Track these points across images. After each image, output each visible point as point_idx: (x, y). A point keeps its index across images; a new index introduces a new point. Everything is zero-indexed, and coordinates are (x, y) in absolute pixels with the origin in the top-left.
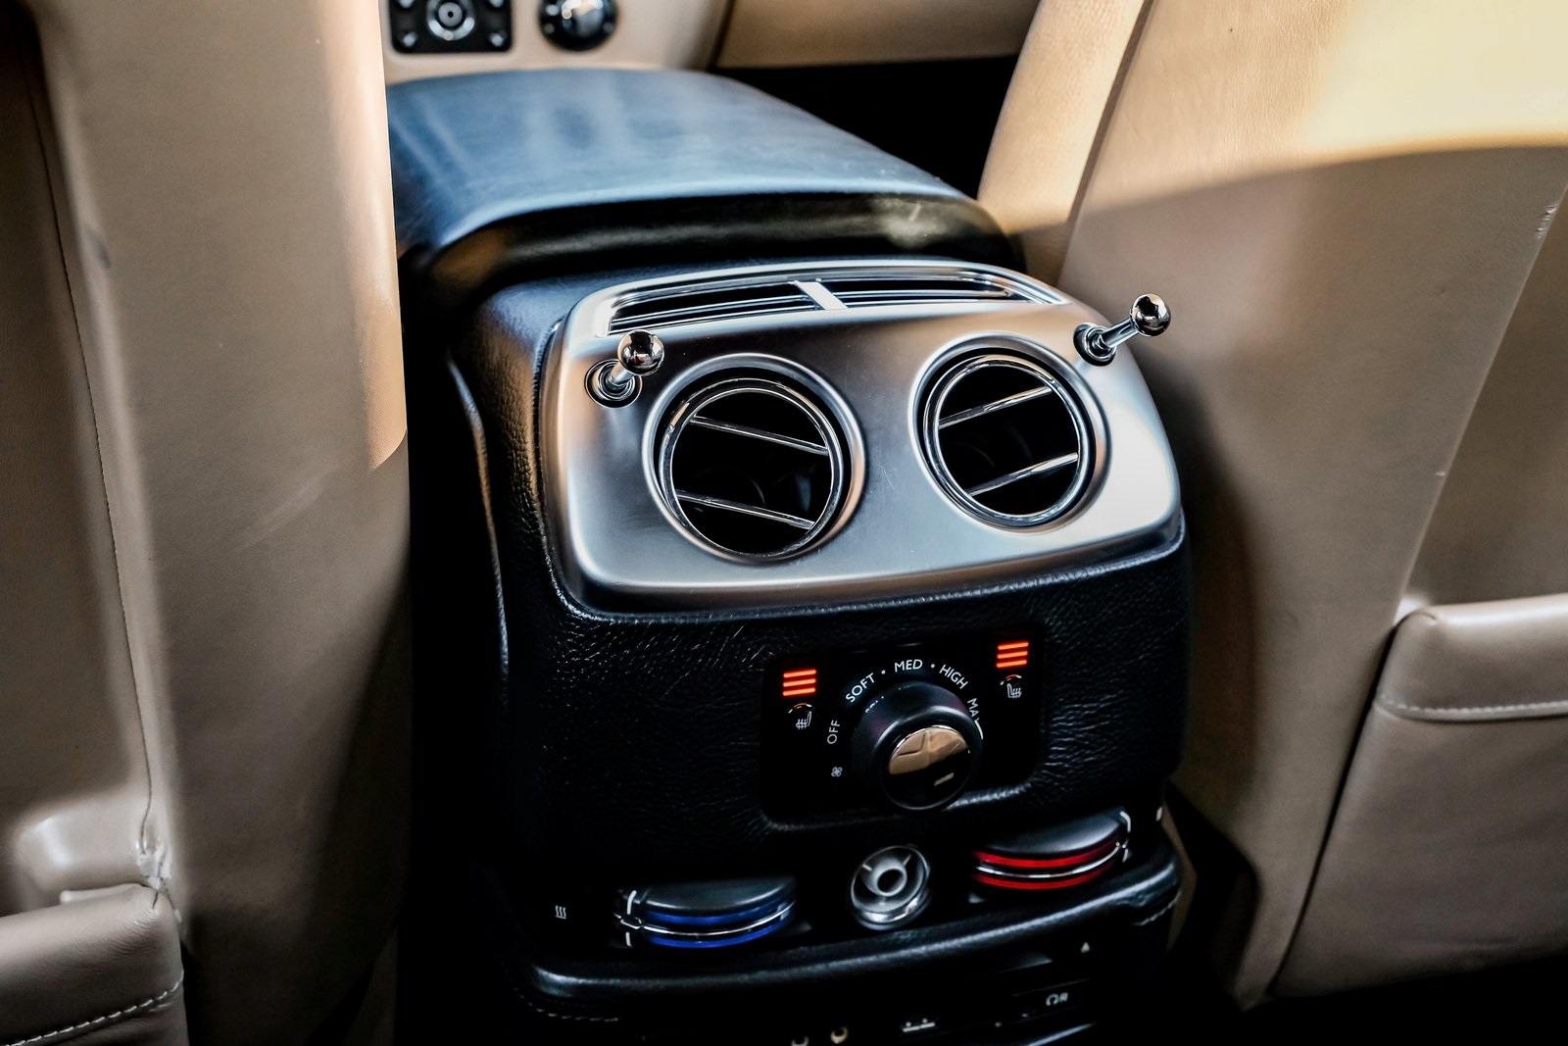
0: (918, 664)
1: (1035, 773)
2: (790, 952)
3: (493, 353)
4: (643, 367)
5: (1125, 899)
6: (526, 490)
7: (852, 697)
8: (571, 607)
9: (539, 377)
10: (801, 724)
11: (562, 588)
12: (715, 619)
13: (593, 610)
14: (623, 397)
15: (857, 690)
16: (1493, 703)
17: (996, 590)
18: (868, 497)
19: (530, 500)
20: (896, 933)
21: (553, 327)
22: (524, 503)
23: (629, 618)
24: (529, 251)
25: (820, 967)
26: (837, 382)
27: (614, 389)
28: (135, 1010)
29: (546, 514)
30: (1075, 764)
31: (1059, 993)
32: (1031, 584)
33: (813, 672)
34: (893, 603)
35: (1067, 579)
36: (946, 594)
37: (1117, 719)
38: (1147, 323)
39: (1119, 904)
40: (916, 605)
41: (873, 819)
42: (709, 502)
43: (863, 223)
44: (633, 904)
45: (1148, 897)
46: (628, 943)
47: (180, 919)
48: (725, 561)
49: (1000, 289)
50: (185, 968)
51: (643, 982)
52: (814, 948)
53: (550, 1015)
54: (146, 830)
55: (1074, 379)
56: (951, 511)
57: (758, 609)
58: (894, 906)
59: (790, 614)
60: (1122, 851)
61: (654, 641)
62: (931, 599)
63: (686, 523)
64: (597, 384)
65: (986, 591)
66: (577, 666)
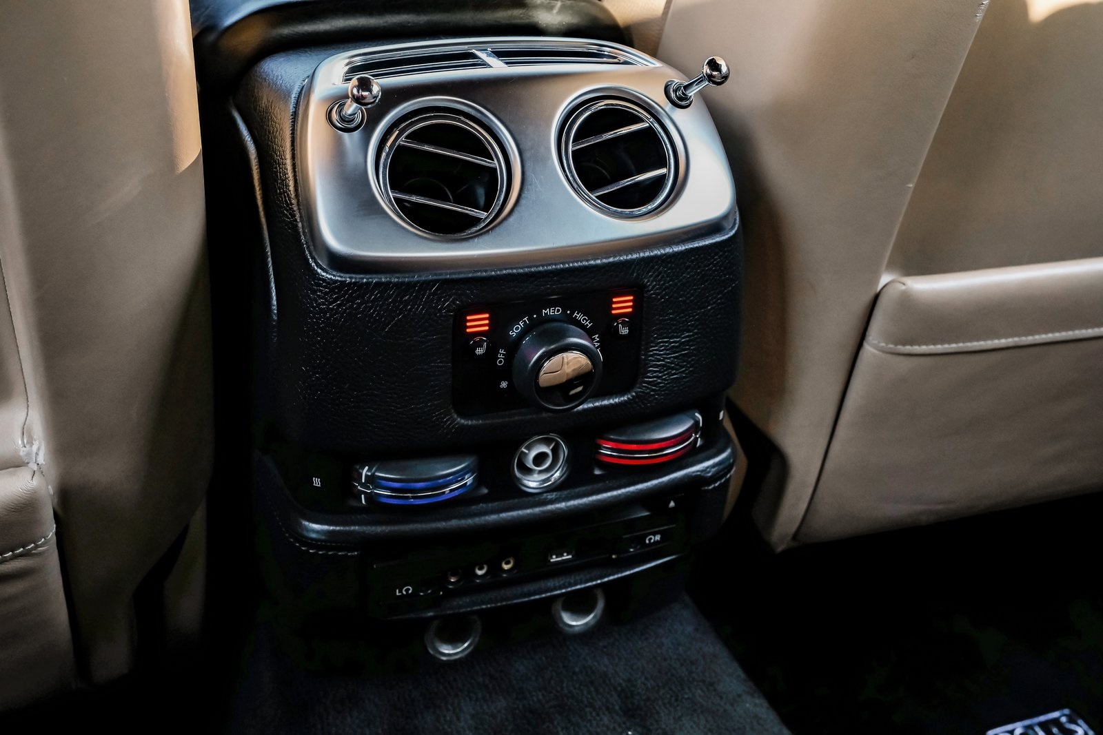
0: (558, 311)
1: (638, 386)
2: (473, 507)
3: (262, 100)
4: (366, 101)
5: (698, 471)
6: (285, 192)
7: (513, 333)
8: (319, 271)
9: (295, 114)
10: (479, 351)
11: (313, 258)
12: (420, 279)
13: (335, 273)
14: (353, 126)
15: (517, 329)
16: (942, 342)
17: (611, 260)
18: (523, 195)
19: (289, 198)
20: (545, 495)
21: (304, 81)
22: (286, 200)
23: (360, 278)
24: (286, 31)
25: (494, 517)
26: (502, 116)
27: (347, 119)
28: (22, 551)
29: (301, 208)
30: (665, 380)
31: (654, 534)
32: (635, 256)
33: (487, 316)
34: (541, 268)
35: (659, 253)
36: (577, 262)
37: (693, 350)
38: (714, 77)
39: (694, 474)
40: (557, 269)
41: (528, 417)
42: (414, 199)
43: (521, 14)
44: (366, 476)
45: (714, 470)
46: (363, 502)
47: (51, 492)
48: (425, 238)
49: (615, 58)
50: (56, 523)
51: (374, 528)
52: (490, 505)
53: (311, 551)
54: (25, 431)
55: (664, 118)
56: (581, 206)
57: (448, 272)
58: (544, 477)
59: (470, 275)
60: (696, 439)
61: (377, 294)
62: (567, 265)
63: (398, 213)
64: (335, 116)
65: (604, 261)
66: (324, 312)
